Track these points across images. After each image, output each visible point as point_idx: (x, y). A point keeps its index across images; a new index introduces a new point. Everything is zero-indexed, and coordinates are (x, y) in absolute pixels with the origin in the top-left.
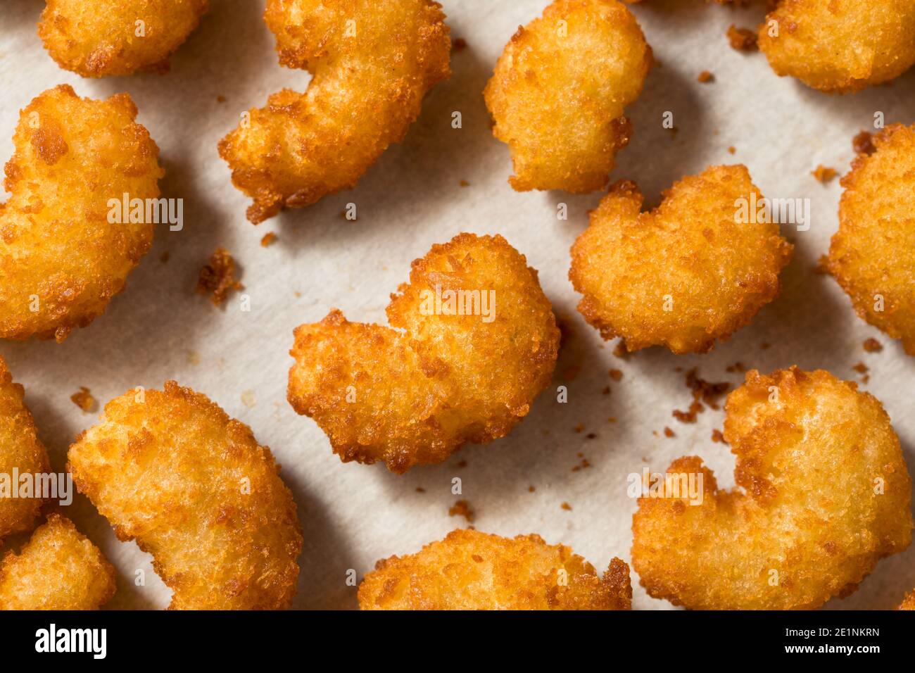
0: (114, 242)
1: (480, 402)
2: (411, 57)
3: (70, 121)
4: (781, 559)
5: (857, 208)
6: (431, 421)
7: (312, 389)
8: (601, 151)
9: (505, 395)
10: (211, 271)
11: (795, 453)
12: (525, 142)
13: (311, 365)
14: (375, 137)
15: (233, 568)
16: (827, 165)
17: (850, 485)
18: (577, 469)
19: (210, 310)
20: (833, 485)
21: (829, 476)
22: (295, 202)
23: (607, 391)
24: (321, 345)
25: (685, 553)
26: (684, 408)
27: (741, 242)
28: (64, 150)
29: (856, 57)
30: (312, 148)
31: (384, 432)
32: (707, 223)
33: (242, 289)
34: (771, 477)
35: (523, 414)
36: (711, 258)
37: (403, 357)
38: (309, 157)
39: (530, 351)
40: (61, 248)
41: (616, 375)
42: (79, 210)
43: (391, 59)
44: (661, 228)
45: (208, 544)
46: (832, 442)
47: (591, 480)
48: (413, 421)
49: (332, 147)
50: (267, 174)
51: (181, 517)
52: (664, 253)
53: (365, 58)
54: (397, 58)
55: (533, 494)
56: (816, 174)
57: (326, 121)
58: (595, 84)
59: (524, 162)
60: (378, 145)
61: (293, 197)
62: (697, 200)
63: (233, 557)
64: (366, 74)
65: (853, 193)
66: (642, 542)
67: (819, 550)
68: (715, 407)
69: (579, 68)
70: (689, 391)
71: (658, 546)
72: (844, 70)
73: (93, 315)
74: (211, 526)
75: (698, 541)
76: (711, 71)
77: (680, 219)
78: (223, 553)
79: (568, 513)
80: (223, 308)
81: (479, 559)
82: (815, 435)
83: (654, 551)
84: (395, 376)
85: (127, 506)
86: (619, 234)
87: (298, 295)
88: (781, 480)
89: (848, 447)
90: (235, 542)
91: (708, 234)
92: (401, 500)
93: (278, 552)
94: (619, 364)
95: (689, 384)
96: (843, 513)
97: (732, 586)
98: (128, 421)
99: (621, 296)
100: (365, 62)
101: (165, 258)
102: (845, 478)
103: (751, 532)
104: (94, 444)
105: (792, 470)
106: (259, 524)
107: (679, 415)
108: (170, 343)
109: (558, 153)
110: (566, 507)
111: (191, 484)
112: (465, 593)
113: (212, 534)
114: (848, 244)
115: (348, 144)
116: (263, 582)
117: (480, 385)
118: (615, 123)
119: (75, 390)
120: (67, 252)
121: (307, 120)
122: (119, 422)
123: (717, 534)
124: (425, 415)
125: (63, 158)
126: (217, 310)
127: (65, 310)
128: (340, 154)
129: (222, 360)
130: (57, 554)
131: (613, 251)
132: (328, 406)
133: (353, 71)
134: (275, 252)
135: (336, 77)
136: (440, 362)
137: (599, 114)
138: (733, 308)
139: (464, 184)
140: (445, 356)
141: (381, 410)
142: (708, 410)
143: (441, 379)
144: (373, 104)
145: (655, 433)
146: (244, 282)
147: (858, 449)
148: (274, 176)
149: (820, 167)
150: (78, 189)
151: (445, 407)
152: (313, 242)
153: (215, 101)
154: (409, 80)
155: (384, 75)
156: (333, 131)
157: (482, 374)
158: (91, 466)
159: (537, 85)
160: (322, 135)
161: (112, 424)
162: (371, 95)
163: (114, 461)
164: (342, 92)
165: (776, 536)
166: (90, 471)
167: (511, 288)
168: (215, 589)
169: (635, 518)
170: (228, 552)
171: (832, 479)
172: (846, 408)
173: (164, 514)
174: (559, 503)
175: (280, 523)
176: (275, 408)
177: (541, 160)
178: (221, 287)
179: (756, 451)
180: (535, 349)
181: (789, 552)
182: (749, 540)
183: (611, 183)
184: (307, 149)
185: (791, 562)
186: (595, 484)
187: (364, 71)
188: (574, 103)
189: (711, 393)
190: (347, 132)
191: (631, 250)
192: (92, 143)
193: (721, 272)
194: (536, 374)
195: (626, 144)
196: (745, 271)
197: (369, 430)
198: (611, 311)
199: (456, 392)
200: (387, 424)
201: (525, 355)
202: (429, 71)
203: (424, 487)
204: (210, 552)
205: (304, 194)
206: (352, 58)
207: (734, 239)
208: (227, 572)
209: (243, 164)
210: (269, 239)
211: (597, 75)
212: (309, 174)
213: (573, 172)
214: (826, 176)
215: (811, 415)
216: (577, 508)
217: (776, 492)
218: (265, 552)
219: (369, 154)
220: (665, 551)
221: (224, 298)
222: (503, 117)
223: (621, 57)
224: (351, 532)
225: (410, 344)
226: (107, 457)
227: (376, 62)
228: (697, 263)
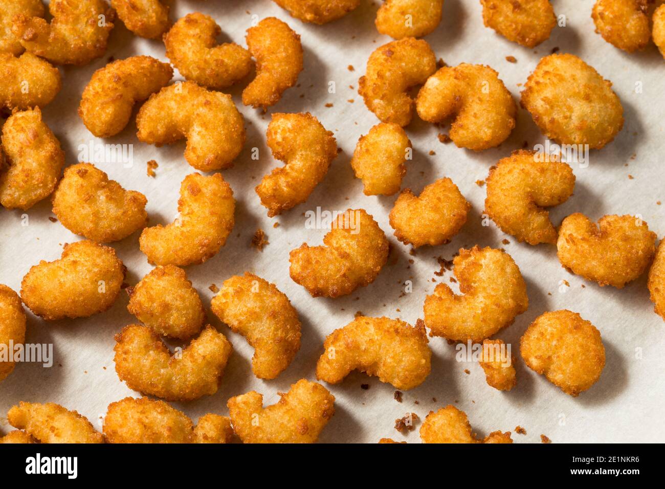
0: (221, 223)
1: (362, 267)
2: (322, 148)
3: (200, 182)
4: (480, 312)
5: (493, 187)
6: (344, 275)
7: (299, 270)
8: (396, 176)
9: (371, 263)
10: (256, 237)
11: (481, 273)
12: (368, 175)
13: (297, 262)
14: (312, 179)
15: (277, 334)
16: (481, 180)
17: (502, 283)
18: (401, 296)
19: (257, 253)
20: (496, 283)
21: (494, 280)
22: (285, 207)
23: (409, 267)
24: (300, 255)
25: (444, 314)
26: (438, 271)
27: (451, 201)
28: (200, 191)
29: (485, 132)
30: (290, 184)
31: (327, 282)
32: (437, 196)
33: (268, 244)
34: (473, 284)
35: (378, 270)
36: (441, 207)
37: (332, 253)
38: (289, 187)
39: (378, 246)
40: (202, 226)
41: (411, 261)
42: (207, 213)
43: (315, 149)
44: (422, 200)
45: (267, 325)
46: (493, 267)
47: (407, 300)
48: (338, 276)
49: (297, 183)
50: (274, 196)
51: (256, 316)
52: (423, 207)
53: (306, 150)
54: (318, 149)
55: (385, 307)
56: (477, 183)
57: (294, 174)
58: (391, 152)
59: (368, 183)
60: (314, 182)
61: (285, 205)
62: (434, 189)
63: (276, 329)
64: (307, 155)
65: (490, 182)
66: (428, 314)
67: (494, 307)
68: (450, 269)
69: (385, 147)
70: (439, 265)
71: (434, 313)
72: (482, 138)
73: (215, 252)
74: (267, 318)
75: (449, 309)
76: (434, 151)
77: (428, 196)
78: (272, 328)
79: (399, 312)
80: (262, 251)
81: (368, 323)
82: (487, 266)
83: (432, 316)
84: (329, 260)
85: (235, 316)
86: (406, 205)
87: (289, 244)
88: (476, 284)
89: (500, 269)
90: (277, 324)
91: (439, 199)
92: (336, 314)
93: (293, 328)
94: (412, 257)
95: (439, 262)
96: (500, 292)
97: (463, 324)
98: (232, 285)
99: (409, 225)
100: (306, 151)
101: (239, 235)
102: (500, 280)
103: (468, 304)
104: (221, 296)
105: (480, 280)
106: (285, 317)
107: (437, 273)
108: (244, 265)
109: (380, 178)
110: (398, 310)
111: (258, 304)
112: (364, 335)
113: (268, 322)
114: (491, 200)
115: (303, 182)
116: (288, 338)
117: (361, 260)
118: (400, 166)
119: (210, 285)
120: (204, 227)
121: (287, 174)
122: (229, 286)
123: (455, 307)
124: (342, 273)
125: (199, 194)
126: (260, 252)
127: (205, 248)
128: (301, 186)
129: (264, 270)
130: (211, 337)
131: (405, 210)
132: (305, 275)
133: (302, 155)
134: (279, 230)
135: (296, 159)
136: (346, 253)
137: (394, 162)
138: (451, 224)
139: (347, 199)
140: (347, 251)
141: (326, 273)
142: (447, 271)
143: (346, 259)
144: (311, 166)
145: (428, 281)
146: (269, 241)
147: (504, 269)
148: (277, 197)
149: (478, 180)
150: (206, 204)
151: (349, 269)
152: (293, 225)
153: (251, 178)
154: (323, 157)
155: (314, 155)
156: (297, 177)
157: (361, 256)
158: (221, 303)
159: (370, 154)
160: (293, 179)
161: (227, 288)
162: (310, 163)
163: (229, 300)
164: (299, 163)
165: (477, 305)
166: (220, 305)
167: (369, 225)
168: (271, 343)
169: (424, 307)
170: (274, 327)
171: (495, 281)
172: (497, 256)
173: (250, 315)
174: (395, 309)
175: (292, 317)
176: (285, 285)
177: (375, 181)
178: (261, 243)
179: (467, 275)
180: (380, 246)
181: (482, 309)
182: (468, 307)
183: (401, 190)
184: (288, 184)
185: (484, 312)
186: (408, 301)
187: (306, 154)
188: (384, 158)
189: (447, 264)
190: (302, 177)
191: (411, 208)
192: (209, 188)
193: (445, 211)
194: (381, 256)
195: (405, 173)
196: (454, 211)
197: (322, 282)
198: (406, 232)
199: (353, 263)
200: (328, 279)
201: (377, 248)
202: (329, 154)
203: (344, 308)
204: (268, 328)
205: (288, 203)
206: (301, 151)
207: (449, 200)
208: (275, 335)
209: (265, 194)
210: (276, 225)
211: (392, 149)
212: (289, 195)
213: (387, 185)
214: (481, 184)
215: (485, 259)
216: (402, 310)
217: (475, 289)
218: (288, 326)
219: (311, 186)
220: (437, 315)
221: (262, 247)
222: (358, 168)
223: (399, 142)
224: (318, 327)
225: (334, 248)
226: (227, 299)
227: (310, 151)
228: (436, 209)
